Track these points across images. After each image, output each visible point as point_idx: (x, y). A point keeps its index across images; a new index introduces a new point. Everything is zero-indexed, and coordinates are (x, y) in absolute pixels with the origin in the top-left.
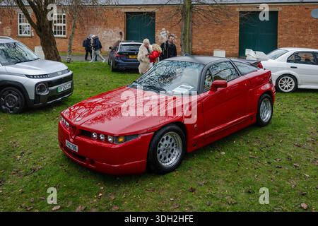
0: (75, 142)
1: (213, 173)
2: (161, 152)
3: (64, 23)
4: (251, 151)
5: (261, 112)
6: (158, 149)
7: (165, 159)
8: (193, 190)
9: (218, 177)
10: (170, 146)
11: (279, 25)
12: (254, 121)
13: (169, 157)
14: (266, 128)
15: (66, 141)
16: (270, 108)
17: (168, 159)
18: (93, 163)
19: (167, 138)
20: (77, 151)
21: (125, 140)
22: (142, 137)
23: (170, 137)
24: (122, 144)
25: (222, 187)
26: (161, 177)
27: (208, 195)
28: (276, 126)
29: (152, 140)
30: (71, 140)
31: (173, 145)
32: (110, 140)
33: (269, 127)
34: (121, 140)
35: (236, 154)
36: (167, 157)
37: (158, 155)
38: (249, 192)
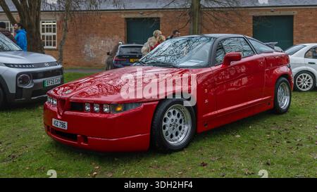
0: (64, 118)
1: (227, 151)
2: (167, 128)
3: (54, 32)
4: (269, 133)
5: (278, 98)
6: (164, 124)
7: (172, 136)
8: (204, 165)
9: (233, 154)
10: (178, 122)
11: (295, 31)
12: (272, 106)
13: (177, 134)
14: (284, 115)
15: (54, 120)
16: (288, 94)
17: (175, 138)
18: (86, 140)
19: (174, 112)
20: (66, 129)
21: (125, 109)
22: (144, 106)
23: (177, 112)
24: (120, 114)
25: (238, 162)
26: (168, 156)
27: (222, 168)
28: (295, 114)
29: (155, 112)
30: (59, 117)
31: (181, 121)
32: (106, 110)
33: (288, 114)
34: (119, 109)
35: (252, 137)
36: (174, 134)
37: (164, 131)
38: (268, 164)
